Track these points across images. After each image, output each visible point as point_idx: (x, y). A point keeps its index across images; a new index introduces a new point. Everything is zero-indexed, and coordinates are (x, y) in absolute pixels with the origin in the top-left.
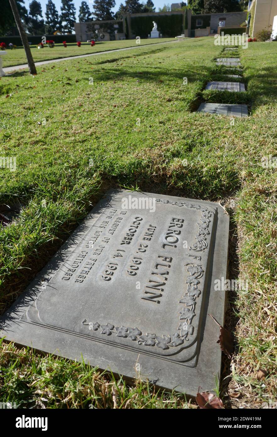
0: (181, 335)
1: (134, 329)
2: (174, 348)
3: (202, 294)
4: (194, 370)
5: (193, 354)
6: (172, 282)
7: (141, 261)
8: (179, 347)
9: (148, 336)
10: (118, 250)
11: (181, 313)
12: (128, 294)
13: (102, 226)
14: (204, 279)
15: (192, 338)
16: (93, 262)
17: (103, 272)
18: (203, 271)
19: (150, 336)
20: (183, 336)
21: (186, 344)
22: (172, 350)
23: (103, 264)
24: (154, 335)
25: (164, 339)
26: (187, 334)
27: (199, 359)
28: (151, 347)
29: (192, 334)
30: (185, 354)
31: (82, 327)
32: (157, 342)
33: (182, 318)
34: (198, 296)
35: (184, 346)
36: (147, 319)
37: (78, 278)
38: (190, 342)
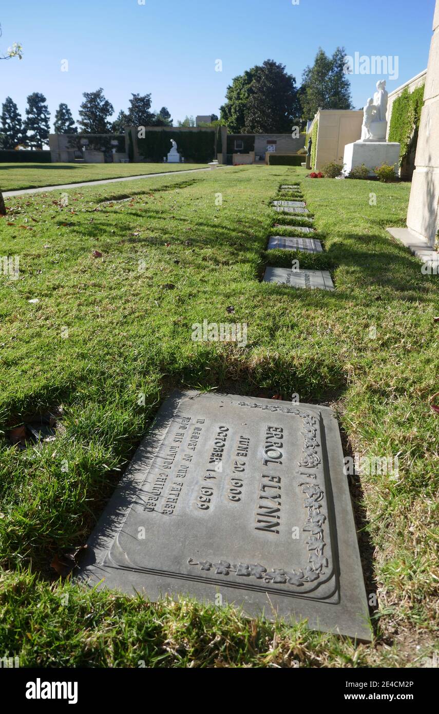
0: (314, 568)
1: (255, 566)
2: (310, 583)
3: (327, 519)
4: (338, 607)
5: (333, 589)
6: (288, 507)
7: (242, 482)
8: (316, 582)
9: (274, 572)
10: (208, 470)
11: (307, 543)
12: (236, 524)
13: (177, 439)
14: (326, 501)
15: (328, 571)
16: (179, 487)
17: (196, 499)
18: (323, 492)
19: (278, 572)
20: (317, 570)
21: (322, 578)
22: (308, 586)
23: (193, 489)
24: (282, 571)
25: (296, 574)
26: (321, 566)
27: (341, 594)
28: (282, 585)
29: (327, 566)
30: (323, 590)
31: (189, 568)
32: (288, 578)
33: (310, 548)
34: (324, 523)
35: (321, 581)
36: (269, 553)
37: (166, 509)
38: (328, 575)
